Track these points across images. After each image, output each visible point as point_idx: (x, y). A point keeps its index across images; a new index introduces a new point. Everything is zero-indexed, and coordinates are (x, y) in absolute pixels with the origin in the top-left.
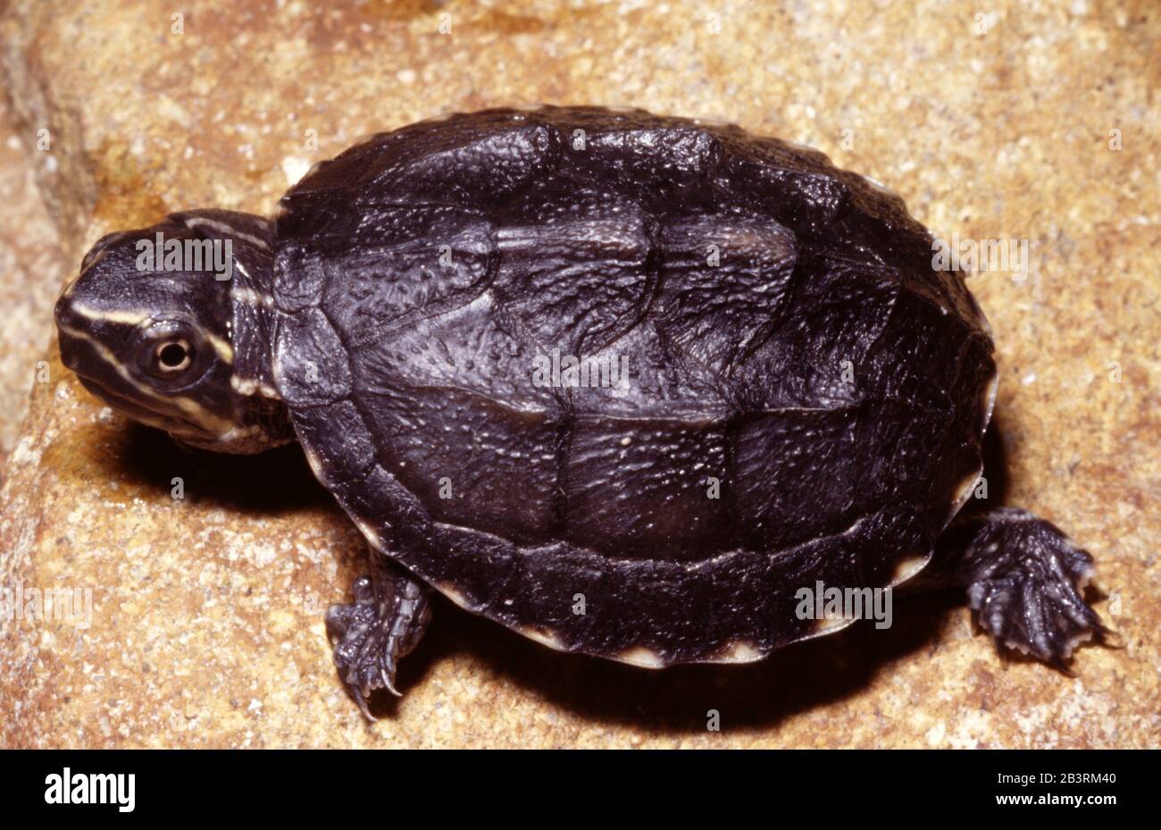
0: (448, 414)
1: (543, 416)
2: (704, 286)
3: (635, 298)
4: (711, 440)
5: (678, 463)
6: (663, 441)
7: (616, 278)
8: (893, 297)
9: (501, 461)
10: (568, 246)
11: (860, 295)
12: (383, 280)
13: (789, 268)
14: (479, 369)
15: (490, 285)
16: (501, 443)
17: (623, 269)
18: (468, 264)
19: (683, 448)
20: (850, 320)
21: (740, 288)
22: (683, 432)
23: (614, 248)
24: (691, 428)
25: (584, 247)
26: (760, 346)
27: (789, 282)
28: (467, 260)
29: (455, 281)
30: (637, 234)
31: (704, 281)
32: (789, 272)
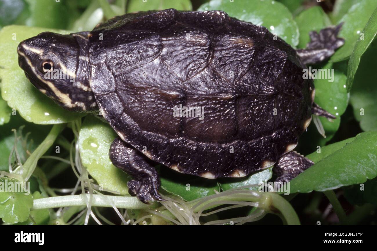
0: (147, 95)
1: (178, 95)
2: (227, 56)
3: (205, 59)
4: (230, 103)
5: (220, 111)
6: (215, 104)
7: (200, 53)
8: (284, 61)
9: (164, 111)
10: (184, 43)
11: (275, 60)
12: (125, 54)
13: (253, 50)
14: (157, 81)
15: (159, 55)
16: (164, 105)
17: (202, 49)
18: (152, 48)
19: (222, 106)
20: (272, 68)
21: (238, 56)
22: (222, 101)
23: (199, 43)
24: (224, 99)
25: (190, 43)
26: (244, 75)
27: (253, 54)
28: (152, 47)
29: (148, 53)
30: (206, 39)
31: (227, 54)
32: (254, 51)
